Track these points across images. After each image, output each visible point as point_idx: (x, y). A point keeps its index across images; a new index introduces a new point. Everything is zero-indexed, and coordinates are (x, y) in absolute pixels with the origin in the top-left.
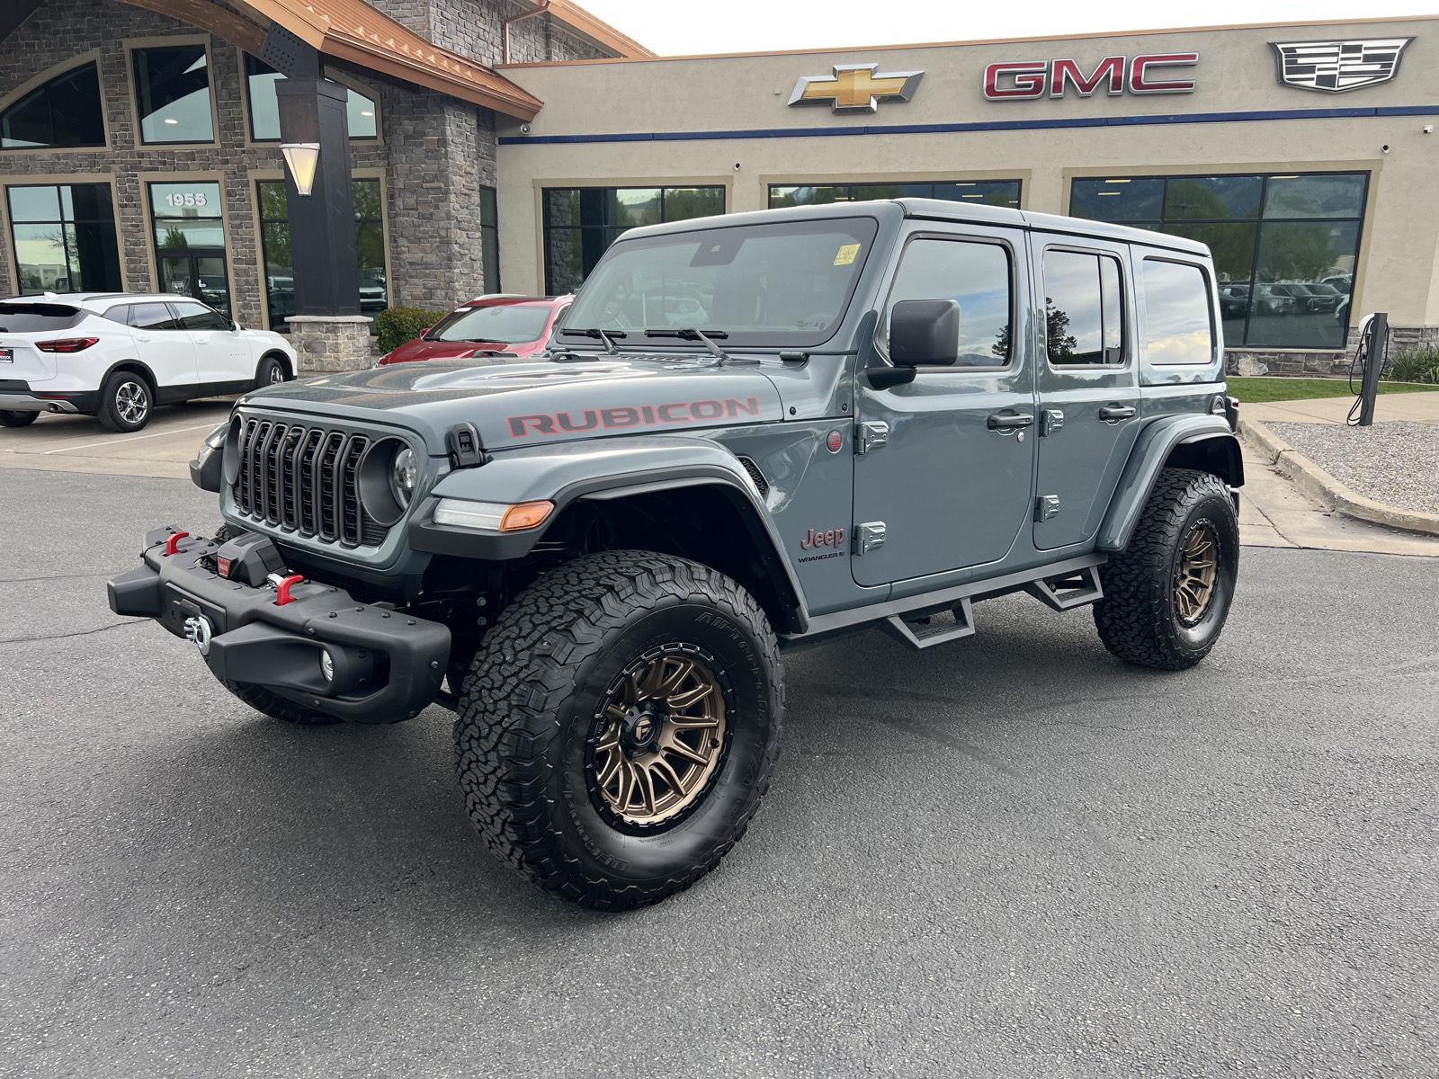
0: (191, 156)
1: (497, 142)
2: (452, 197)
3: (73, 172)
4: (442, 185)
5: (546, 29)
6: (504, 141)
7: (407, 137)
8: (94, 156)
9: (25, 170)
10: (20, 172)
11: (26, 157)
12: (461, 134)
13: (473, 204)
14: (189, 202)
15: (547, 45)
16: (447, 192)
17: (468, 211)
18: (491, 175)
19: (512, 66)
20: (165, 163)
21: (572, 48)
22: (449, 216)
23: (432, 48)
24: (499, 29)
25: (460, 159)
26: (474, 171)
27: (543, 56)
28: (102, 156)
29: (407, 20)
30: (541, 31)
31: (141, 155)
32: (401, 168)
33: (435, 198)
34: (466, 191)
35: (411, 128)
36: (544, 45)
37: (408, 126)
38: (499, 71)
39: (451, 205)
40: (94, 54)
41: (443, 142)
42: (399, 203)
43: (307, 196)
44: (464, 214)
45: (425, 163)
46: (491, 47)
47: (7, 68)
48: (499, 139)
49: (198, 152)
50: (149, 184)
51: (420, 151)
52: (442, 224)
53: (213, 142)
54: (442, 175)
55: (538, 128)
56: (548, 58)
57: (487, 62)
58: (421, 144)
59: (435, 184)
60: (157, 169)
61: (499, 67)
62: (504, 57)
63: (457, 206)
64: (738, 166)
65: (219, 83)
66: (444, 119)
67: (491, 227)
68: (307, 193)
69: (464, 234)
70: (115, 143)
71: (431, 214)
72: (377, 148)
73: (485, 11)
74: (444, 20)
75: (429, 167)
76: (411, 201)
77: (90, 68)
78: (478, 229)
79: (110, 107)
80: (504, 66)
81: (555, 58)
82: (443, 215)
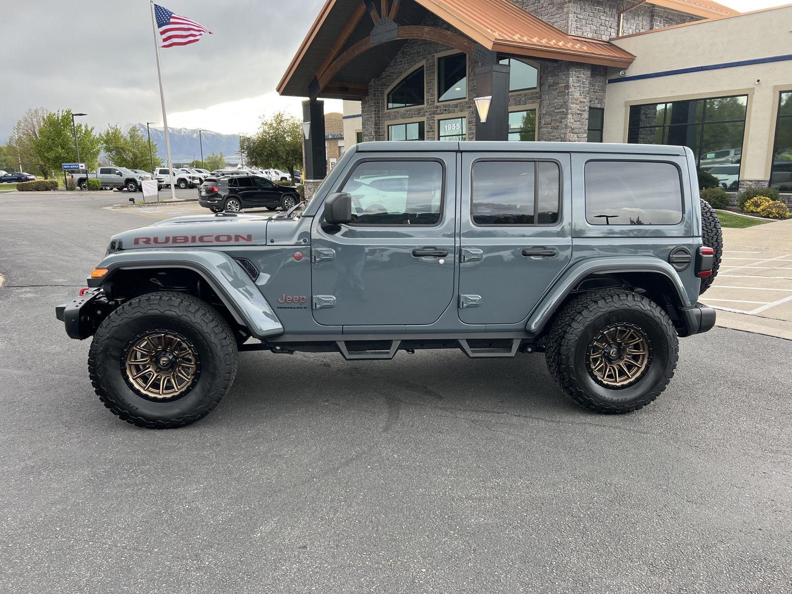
0: (456, 106)
1: (607, 82)
2: (570, 116)
3: (412, 117)
4: (565, 110)
5: (652, 12)
6: (611, 81)
7: (549, 86)
8: (420, 109)
9: (395, 118)
10: (393, 119)
11: (396, 112)
12: (579, 81)
13: (583, 119)
14: (454, 128)
15: (652, 21)
16: (567, 114)
17: (579, 123)
18: (601, 101)
19: (623, 37)
20: (446, 110)
21: (671, 19)
22: (566, 127)
23: (568, 36)
24: (616, 18)
25: (577, 95)
26: (585, 101)
27: (647, 28)
28: (423, 109)
29: (557, 24)
30: (648, 14)
31: (437, 107)
32: (546, 103)
33: (560, 117)
34: (579, 112)
35: (552, 81)
36: (649, 21)
37: (551, 80)
38: (613, 42)
39: (568, 121)
40: (423, 63)
41: (567, 87)
42: (543, 121)
43: (484, 123)
44: (577, 125)
45: (557, 99)
46: (609, 29)
47: (393, 73)
48: (609, 80)
49: (459, 104)
50: (439, 121)
51: (555, 93)
52: (563, 131)
53: (465, 98)
54: (565, 104)
55: (632, 72)
56: (651, 28)
57: (605, 38)
58: (557, 89)
59: (561, 110)
60: (442, 113)
61: (614, 39)
62: (618, 34)
63: (572, 121)
64: (758, 81)
65: (470, 69)
66: (569, 74)
67: (599, 130)
68: (484, 121)
69: (575, 136)
70: (428, 102)
71: (558, 126)
72: (537, 93)
73: (607, 10)
74: (578, 20)
75: (559, 101)
76: (548, 120)
77: (421, 70)
78: (585, 132)
79: (427, 86)
80: (618, 38)
81: (656, 28)
82: (564, 126)
